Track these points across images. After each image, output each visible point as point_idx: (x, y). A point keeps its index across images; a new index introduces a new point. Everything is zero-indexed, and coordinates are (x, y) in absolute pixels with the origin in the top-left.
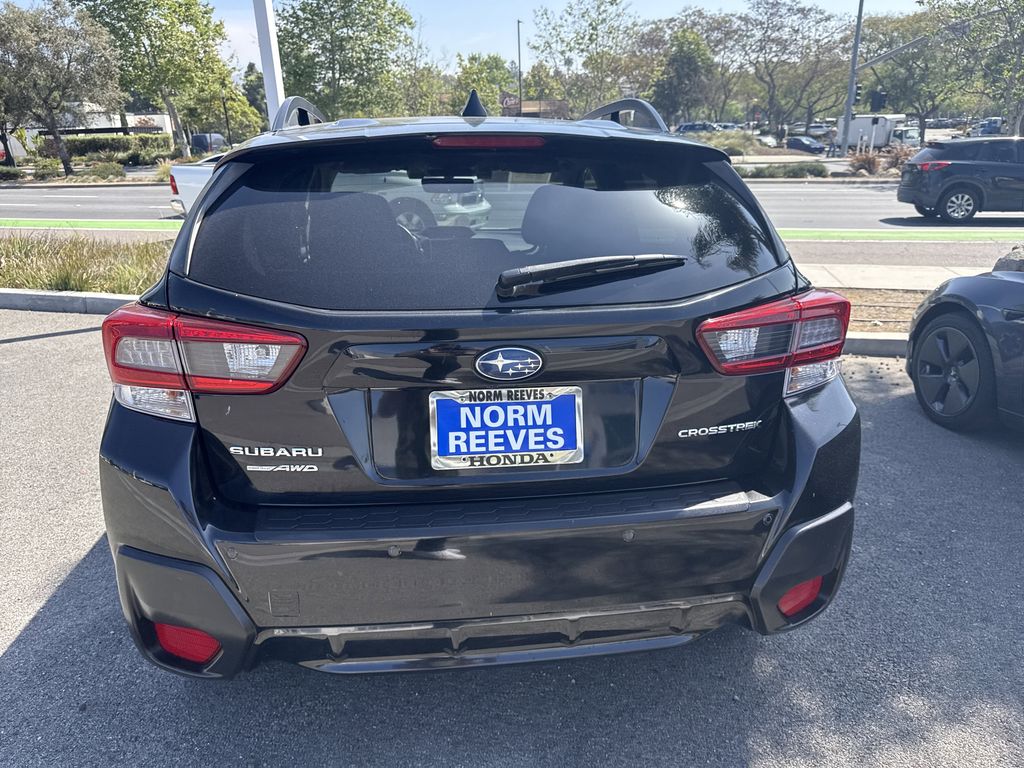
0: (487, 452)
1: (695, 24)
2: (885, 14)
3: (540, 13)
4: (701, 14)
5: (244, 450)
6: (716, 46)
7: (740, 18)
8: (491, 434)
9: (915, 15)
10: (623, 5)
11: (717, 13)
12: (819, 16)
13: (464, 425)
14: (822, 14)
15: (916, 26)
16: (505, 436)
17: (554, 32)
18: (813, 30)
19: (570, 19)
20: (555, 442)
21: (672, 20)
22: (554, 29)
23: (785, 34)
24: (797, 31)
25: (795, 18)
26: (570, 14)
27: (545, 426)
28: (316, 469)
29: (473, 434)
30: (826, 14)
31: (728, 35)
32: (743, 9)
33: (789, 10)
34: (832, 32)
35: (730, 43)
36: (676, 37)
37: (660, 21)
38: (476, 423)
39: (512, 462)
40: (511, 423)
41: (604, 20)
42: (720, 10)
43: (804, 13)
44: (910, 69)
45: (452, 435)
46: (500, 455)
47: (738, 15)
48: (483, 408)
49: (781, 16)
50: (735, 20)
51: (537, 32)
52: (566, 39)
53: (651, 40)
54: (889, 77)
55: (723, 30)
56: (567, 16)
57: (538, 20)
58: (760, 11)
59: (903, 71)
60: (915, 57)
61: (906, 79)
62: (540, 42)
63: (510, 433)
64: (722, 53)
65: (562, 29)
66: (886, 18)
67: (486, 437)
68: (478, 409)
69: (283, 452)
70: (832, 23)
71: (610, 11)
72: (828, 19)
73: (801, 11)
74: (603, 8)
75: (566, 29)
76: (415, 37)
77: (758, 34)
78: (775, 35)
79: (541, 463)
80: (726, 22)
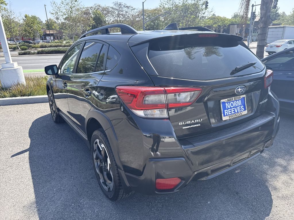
0: (232, 114)
1: (98, 9)
2: (147, 9)
3: (53, 3)
4: (100, 6)
5: (183, 123)
6: (105, 15)
7: (111, 8)
8: (232, 109)
9: (154, 9)
10: (79, 2)
11: (104, 6)
12: (132, 9)
13: (227, 108)
14: (132, 8)
15: (155, 12)
16: (234, 109)
17: (58, 9)
18: (131, 12)
19: (63, 5)
20: (242, 109)
21: (92, 7)
22: (58, 8)
23: (124, 13)
24: (127, 12)
25: (126, 8)
26: (63, 4)
27: (241, 106)
28: (200, 125)
29: (229, 110)
30: (133, 8)
31: (108, 12)
32: (112, 5)
33: (124, 6)
34: (135, 13)
35: (109, 15)
36: (94, 12)
37: (88, 7)
38: (229, 107)
39: (236, 116)
40: (235, 106)
41: (74, 7)
42: (105, 5)
43: (128, 7)
44: (154, 23)
45: (225, 111)
46: (234, 114)
47: (110, 7)
48: (230, 103)
49: (122, 8)
50: (109, 8)
51: (52, 9)
52: (63, 11)
53: (86, 13)
54: (150, 25)
55: (107, 11)
56: (62, 4)
57: (52, 5)
58: (116, 6)
59: (153, 24)
60: (155, 20)
61: (154, 26)
62: (54, 12)
63: (235, 108)
64: (107, 17)
65: (60, 8)
66: (147, 10)
67: (231, 110)
68: (229, 103)
69: (193, 121)
70: (135, 10)
71: (76, 4)
72: (134, 9)
73: (127, 7)
74: (73, 2)
75: (62, 8)
76: (9, 8)
77: (117, 13)
78: (121, 13)
79: (241, 115)
80: (107, 9)
